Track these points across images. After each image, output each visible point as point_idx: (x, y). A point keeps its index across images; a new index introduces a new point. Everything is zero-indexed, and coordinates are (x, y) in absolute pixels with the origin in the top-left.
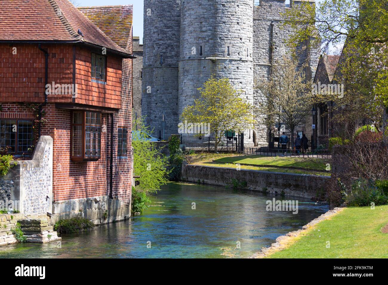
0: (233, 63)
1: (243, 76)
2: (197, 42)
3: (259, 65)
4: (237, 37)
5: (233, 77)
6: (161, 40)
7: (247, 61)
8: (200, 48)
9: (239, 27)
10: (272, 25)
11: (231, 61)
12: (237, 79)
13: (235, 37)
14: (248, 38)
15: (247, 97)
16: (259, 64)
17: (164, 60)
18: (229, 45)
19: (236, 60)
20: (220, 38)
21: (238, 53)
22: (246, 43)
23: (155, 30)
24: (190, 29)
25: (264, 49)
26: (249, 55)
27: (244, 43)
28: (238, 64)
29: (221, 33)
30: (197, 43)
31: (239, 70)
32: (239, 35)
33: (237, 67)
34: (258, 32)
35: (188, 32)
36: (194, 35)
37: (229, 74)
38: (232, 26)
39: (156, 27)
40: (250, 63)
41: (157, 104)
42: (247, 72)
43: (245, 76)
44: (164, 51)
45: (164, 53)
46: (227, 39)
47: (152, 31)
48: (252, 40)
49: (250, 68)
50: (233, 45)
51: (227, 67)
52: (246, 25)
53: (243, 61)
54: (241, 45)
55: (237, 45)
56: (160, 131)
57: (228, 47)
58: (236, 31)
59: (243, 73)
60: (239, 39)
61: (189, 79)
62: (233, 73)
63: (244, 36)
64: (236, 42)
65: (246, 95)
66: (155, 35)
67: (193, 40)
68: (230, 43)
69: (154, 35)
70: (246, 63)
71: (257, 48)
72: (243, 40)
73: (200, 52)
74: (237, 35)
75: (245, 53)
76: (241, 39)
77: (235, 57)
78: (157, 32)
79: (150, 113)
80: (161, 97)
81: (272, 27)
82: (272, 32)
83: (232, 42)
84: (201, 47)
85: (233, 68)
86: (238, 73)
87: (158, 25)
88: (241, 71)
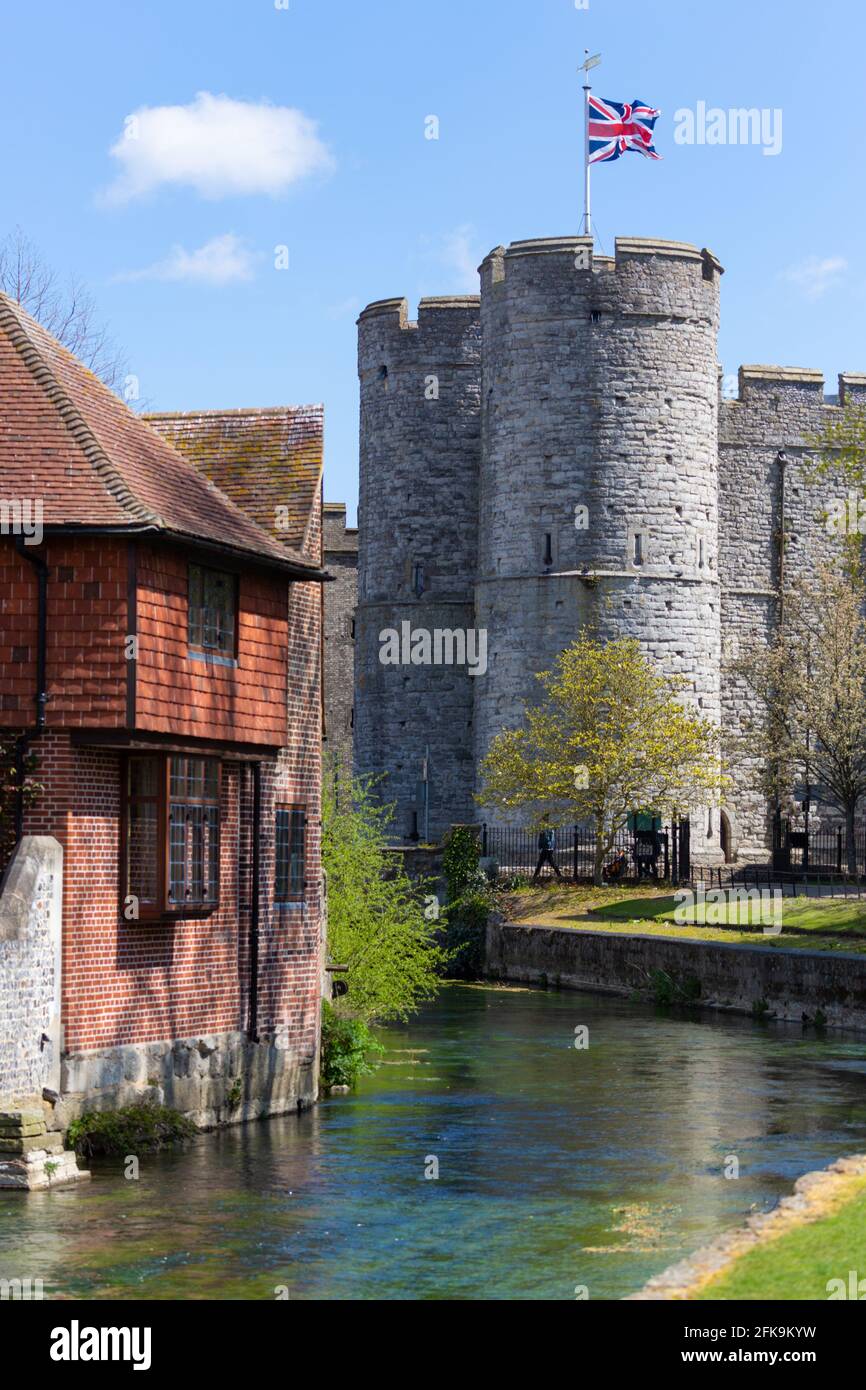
0: (654, 587)
1: (688, 630)
2: (536, 520)
3: (740, 596)
4: (667, 502)
5: (655, 634)
6: (416, 513)
7: (698, 582)
8: (544, 539)
9: (669, 471)
10: (780, 465)
11: (647, 581)
12: (667, 641)
13: (659, 505)
14: (703, 508)
15: (700, 700)
16: (738, 590)
17: (427, 579)
18: (639, 530)
19: (662, 580)
20: (610, 507)
21: (671, 557)
22: (695, 523)
23: (398, 483)
24: (513, 478)
25: (756, 542)
26: (706, 561)
27: (688, 523)
28: (669, 591)
29: (612, 491)
30: (533, 524)
31: (674, 613)
32: (673, 496)
33: (668, 604)
34: (735, 487)
35: (505, 487)
36: (526, 496)
37: (642, 624)
38: (650, 466)
39: (400, 472)
40: (709, 589)
41: (403, 723)
42: (701, 618)
43: (693, 630)
44: (427, 549)
45: (428, 556)
46: (634, 509)
47: (388, 484)
48: (714, 512)
49: (711, 605)
50: (653, 530)
51: (634, 601)
52: (694, 463)
53: (686, 583)
54: (680, 528)
55: (667, 528)
56: (415, 814)
57: (637, 536)
58: (662, 484)
59: (688, 622)
60: (672, 510)
61: (508, 644)
62: (653, 621)
63: (688, 500)
64: (661, 519)
65: (698, 695)
66: (398, 499)
67: (521, 513)
68: (644, 524)
69: (393, 499)
70: (696, 590)
71: (733, 539)
72: (686, 514)
73: (544, 551)
74: (667, 495)
75: (691, 556)
76: (679, 509)
77: (661, 568)
78: (403, 487)
79: (382, 754)
80: (420, 700)
81: (782, 471)
82: (780, 487)
83: (652, 519)
84: (549, 537)
85: (653, 605)
86: (672, 622)
87: (405, 466)
88: (678, 614)
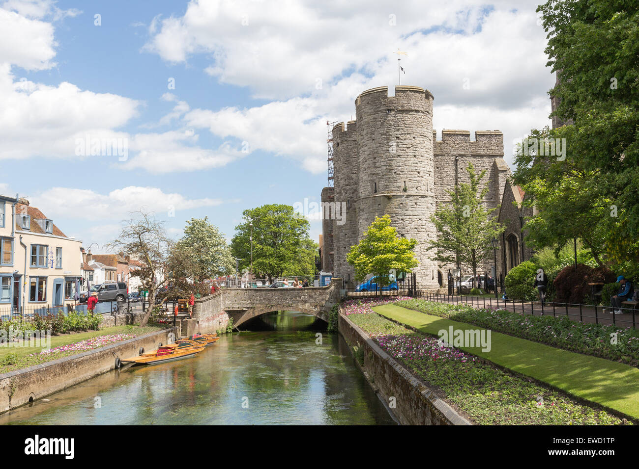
0: (411, 198)
1: (423, 212)
2: (372, 178)
4: (415, 170)
5: (411, 213)
6: (347, 185)
7: (426, 196)
8: (374, 184)
9: (416, 160)
10: (456, 161)
11: (408, 196)
12: (415, 215)
14: (428, 172)
15: (428, 235)
16: (443, 201)
17: (351, 204)
18: (405, 180)
19: (413, 196)
20: (395, 173)
21: (416, 188)
22: (425, 177)
23: (342, 177)
24: (364, 166)
25: (449, 185)
26: (429, 190)
27: (422, 177)
28: (416, 199)
29: (396, 167)
30: (371, 180)
31: (418, 206)
32: (417, 168)
33: (416, 203)
34: (441, 168)
35: (362, 169)
36: (369, 171)
37: (407, 210)
38: (408, 159)
39: (343, 173)
40: (430, 198)
41: (345, 248)
42: (428, 208)
43: (425, 212)
44: (351, 195)
45: (351, 198)
46: (403, 173)
47: (340, 177)
48: (432, 174)
49: (431, 204)
50: (410, 179)
51: (404, 203)
52: (424, 158)
53: (422, 197)
54: (419, 179)
55: (414, 179)
56: (349, 275)
57: (405, 182)
58: (413, 165)
59: (423, 209)
60: (417, 173)
61: (364, 219)
62: (411, 209)
63: (422, 170)
64: (413, 176)
65: (428, 233)
66: (342, 182)
67: (367, 177)
68: (407, 178)
70: (426, 199)
71: (441, 184)
72: (421, 174)
73: (374, 189)
74: (415, 168)
75: (424, 188)
76: (419, 173)
77: (413, 192)
78: (344, 178)
79: (340, 257)
80: (349, 241)
81: (457, 163)
82: (457, 168)
83: (410, 176)
84: (376, 184)
85: (411, 204)
86: (417, 209)
87: (344, 171)
88: (419, 206)
